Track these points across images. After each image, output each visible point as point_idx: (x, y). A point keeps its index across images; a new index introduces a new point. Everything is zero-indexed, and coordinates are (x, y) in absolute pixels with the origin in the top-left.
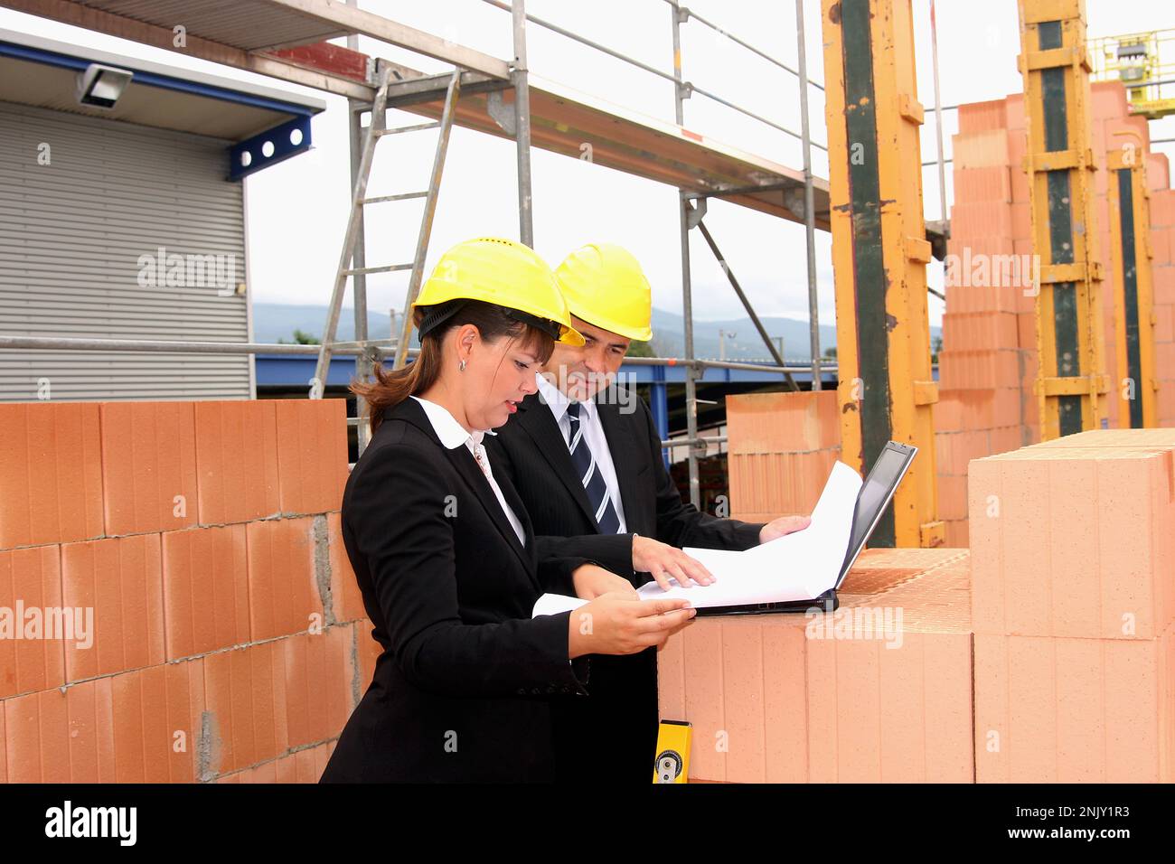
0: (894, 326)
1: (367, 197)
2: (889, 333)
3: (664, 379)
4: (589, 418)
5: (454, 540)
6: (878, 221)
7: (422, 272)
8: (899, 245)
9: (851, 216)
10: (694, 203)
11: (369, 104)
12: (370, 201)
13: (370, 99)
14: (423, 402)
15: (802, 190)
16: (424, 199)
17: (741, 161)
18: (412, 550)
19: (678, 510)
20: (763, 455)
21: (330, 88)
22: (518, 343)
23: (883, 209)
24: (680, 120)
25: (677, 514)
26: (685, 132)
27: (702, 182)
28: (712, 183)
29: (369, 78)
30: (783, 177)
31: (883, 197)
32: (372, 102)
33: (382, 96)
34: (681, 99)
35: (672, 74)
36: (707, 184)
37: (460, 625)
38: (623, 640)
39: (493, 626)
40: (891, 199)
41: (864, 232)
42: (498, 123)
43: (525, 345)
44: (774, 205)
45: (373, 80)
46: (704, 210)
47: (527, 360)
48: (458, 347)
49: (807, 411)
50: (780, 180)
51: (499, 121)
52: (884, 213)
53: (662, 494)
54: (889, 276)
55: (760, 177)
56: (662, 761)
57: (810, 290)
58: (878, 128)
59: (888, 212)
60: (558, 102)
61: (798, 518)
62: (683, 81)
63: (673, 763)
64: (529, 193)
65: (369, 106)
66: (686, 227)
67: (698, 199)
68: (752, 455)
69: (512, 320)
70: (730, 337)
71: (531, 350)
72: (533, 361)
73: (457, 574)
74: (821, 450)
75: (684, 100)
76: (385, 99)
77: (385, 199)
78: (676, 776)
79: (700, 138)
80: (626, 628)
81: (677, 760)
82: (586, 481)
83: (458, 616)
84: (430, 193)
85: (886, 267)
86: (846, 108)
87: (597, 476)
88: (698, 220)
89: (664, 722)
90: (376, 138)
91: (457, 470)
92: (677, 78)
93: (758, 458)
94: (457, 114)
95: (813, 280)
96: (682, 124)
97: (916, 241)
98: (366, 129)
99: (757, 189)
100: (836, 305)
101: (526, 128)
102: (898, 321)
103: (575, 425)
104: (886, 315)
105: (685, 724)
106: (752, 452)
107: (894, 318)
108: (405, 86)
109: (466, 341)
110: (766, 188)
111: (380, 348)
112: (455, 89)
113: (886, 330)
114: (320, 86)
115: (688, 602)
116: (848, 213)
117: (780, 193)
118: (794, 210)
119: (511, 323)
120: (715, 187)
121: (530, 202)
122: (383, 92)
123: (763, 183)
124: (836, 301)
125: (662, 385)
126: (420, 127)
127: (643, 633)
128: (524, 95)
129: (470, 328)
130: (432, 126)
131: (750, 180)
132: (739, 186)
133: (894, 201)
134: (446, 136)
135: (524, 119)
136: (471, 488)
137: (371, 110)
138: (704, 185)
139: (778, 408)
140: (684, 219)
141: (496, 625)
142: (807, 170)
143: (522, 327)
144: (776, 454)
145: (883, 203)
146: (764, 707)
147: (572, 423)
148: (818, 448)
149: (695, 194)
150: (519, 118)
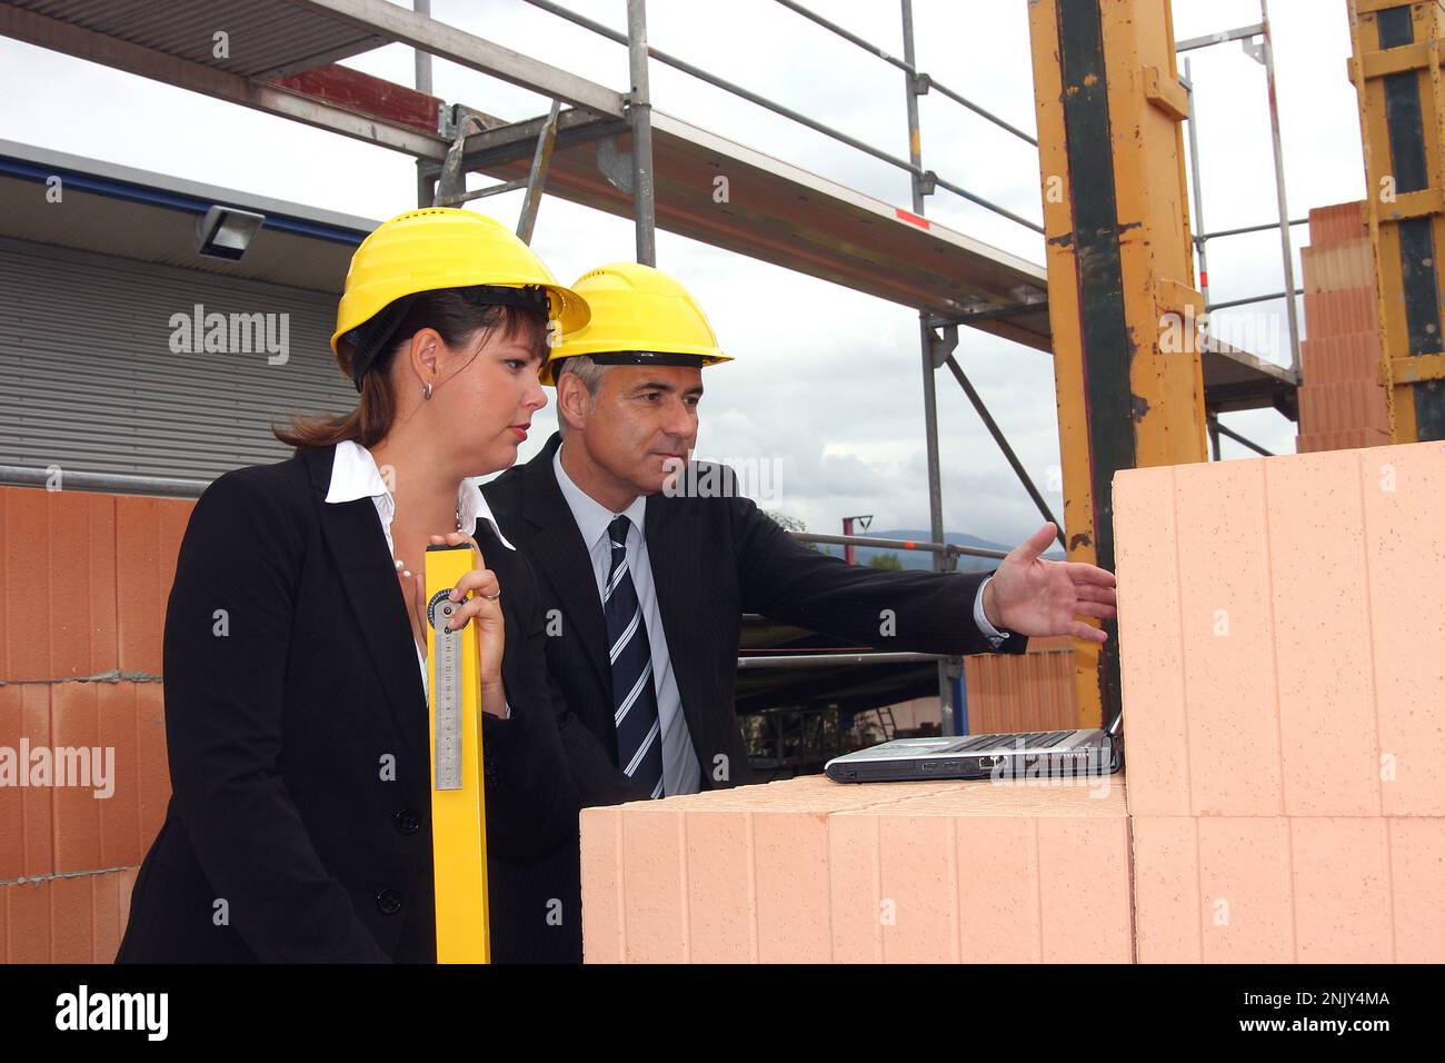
0: (1144, 413)
2: (1137, 425)
6: (1115, 256)
8: (1147, 289)
9: (1075, 252)
10: (940, 332)
13: (441, 156)
21: (379, 138)
23: (1122, 238)
26: (902, 214)
27: (950, 302)
28: (963, 305)
29: (442, 131)
31: (1122, 220)
32: (443, 163)
33: (455, 151)
34: (921, 196)
35: (907, 159)
36: (957, 305)
40: (1133, 222)
41: (1095, 274)
42: (610, 180)
43: (511, 334)
45: (447, 134)
46: (953, 340)
47: (520, 355)
51: (613, 177)
52: (1124, 242)
54: (1136, 338)
55: (1027, 294)
58: (1111, 118)
59: (1130, 242)
62: (924, 169)
66: (930, 364)
67: (945, 327)
71: (522, 339)
72: (528, 355)
75: (924, 198)
76: (460, 157)
79: (924, 224)
85: (1129, 324)
86: (1064, 91)
88: (947, 354)
92: (913, 166)
97: (1174, 284)
99: (1024, 308)
100: (1057, 385)
101: (648, 185)
102: (1149, 404)
104: (1132, 397)
107: (1144, 401)
108: (487, 136)
110: (1035, 308)
112: (549, 133)
113: (1132, 418)
114: (363, 134)
116: (1071, 247)
120: (967, 310)
122: (459, 145)
123: (1031, 300)
124: (1056, 380)
126: (501, 188)
128: (645, 140)
129: (426, 334)
131: (1014, 297)
133: (1139, 224)
135: (646, 172)
138: (953, 308)
140: (927, 354)
143: (500, 310)
145: (1123, 229)
147: (614, 552)
149: (940, 320)
150: (639, 172)
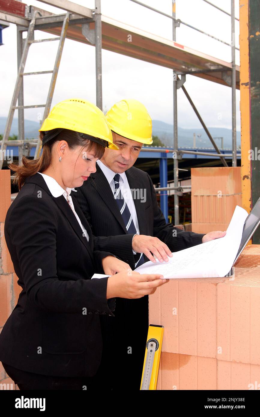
1: (25, 72)
3: (166, 156)
4: (123, 182)
5: (56, 240)
7: (50, 109)
9: (249, 88)
10: (180, 76)
11: (26, 28)
12: (27, 74)
13: (27, 25)
14: (44, 176)
15: (231, 72)
16: (51, 75)
17: (202, 58)
18: (36, 245)
19: (164, 226)
20: (207, 196)
21: (8, 20)
22: (86, 149)
24: (174, 38)
25: (164, 228)
26: (176, 44)
27: (184, 67)
28: (188, 68)
29: (26, 15)
30: (222, 65)
32: (27, 27)
33: (32, 24)
34: (175, 27)
35: (171, 15)
36: (186, 68)
37: (57, 280)
38: (132, 292)
39: (72, 282)
41: (256, 96)
42: (86, 39)
43: (89, 150)
44: (217, 78)
45: (28, 16)
46: (184, 80)
47: (90, 157)
48: (58, 151)
49: (229, 176)
50: (221, 67)
51: (88, 38)
53: (156, 219)
55: (211, 65)
56: (150, 343)
57: (233, 119)
60: (116, 29)
61: (220, 232)
63: (155, 344)
64: (101, 72)
65: (26, 29)
66: (176, 88)
67: (182, 75)
68: (202, 196)
69: (84, 138)
70: (198, 136)
71: (92, 152)
72: (93, 157)
73: (57, 256)
74: (234, 194)
75: (176, 28)
76: (34, 25)
77: (33, 73)
78: (156, 350)
79: (183, 47)
80: (133, 286)
81: (156, 343)
82: (122, 211)
83: (57, 276)
84: (54, 71)
86: (249, 37)
87: (127, 209)
88: (181, 85)
89: (151, 325)
90: (29, 44)
91: (59, 207)
92: (174, 17)
93: (205, 198)
94: (68, 33)
95: (234, 114)
96: (175, 41)
98: (25, 39)
99: (210, 71)
101: (100, 42)
103: (117, 185)
105: (161, 326)
106: (203, 195)
108: (43, 19)
109: (62, 148)
110: (214, 71)
111: (30, 143)
112: (67, 22)
115: (162, 276)
116: (248, 86)
117: (220, 73)
118: (226, 81)
119: (82, 140)
120: (190, 70)
121: (101, 77)
122: (33, 22)
123: (212, 68)
125: (165, 159)
126: (50, 40)
127: (141, 289)
128: (99, 25)
129: (64, 142)
130: (56, 39)
131: (206, 67)
132: (201, 70)
134: (62, 44)
135: (99, 37)
136: (65, 216)
137: (27, 30)
138: (185, 69)
139: (215, 175)
140: (175, 84)
141: (74, 282)
142: (233, 62)
143: (88, 142)
144: (214, 196)
146: (197, 320)
147: (116, 185)
148: (233, 194)
149: (180, 73)
150: (97, 37)
